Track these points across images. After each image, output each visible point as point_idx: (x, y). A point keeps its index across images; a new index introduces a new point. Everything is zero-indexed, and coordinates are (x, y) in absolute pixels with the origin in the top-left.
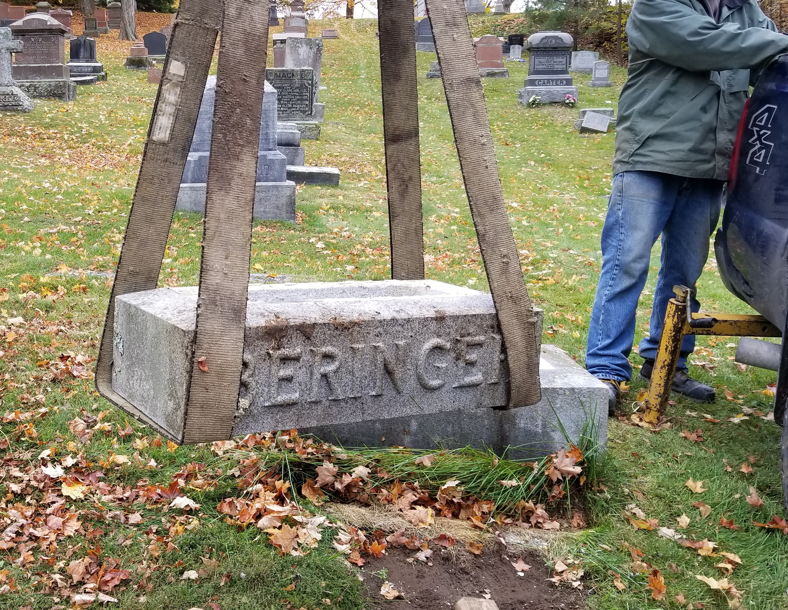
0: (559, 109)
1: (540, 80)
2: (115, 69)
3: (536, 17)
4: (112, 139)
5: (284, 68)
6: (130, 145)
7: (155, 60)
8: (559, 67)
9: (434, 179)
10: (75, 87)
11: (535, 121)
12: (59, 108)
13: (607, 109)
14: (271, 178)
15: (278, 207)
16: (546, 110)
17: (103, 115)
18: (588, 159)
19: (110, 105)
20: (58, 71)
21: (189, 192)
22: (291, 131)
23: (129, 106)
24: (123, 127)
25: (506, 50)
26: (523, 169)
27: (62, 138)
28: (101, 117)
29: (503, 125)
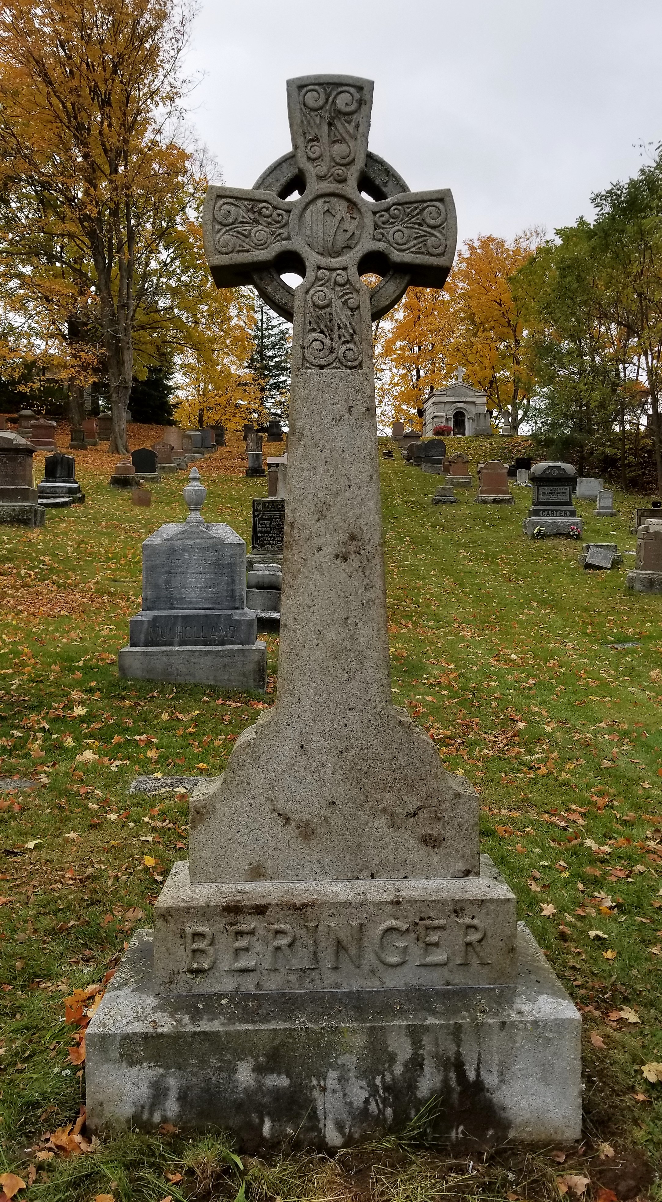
0: (564, 541)
1: (544, 511)
2: (98, 487)
3: (542, 441)
4: (76, 575)
5: (274, 499)
6: (97, 582)
7: (143, 478)
8: (563, 498)
9: (431, 623)
10: (43, 513)
11: (540, 554)
12: (21, 537)
13: (610, 544)
14: (238, 641)
15: (244, 675)
16: (551, 542)
17: (71, 546)
18: (592, 600)
19: (82, 532)
20: (25, 495)
21: (141, 657)
22: (274, 573)
23: (105, 534)
24: (92, 561)
25: (512, 473)
26: (526, 611)
27: (18, 574)
28: (68, 548)
29: (508, 558)
